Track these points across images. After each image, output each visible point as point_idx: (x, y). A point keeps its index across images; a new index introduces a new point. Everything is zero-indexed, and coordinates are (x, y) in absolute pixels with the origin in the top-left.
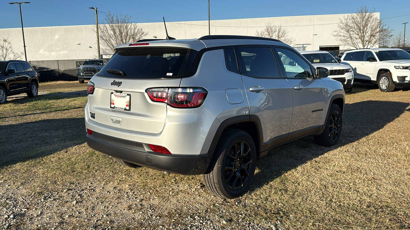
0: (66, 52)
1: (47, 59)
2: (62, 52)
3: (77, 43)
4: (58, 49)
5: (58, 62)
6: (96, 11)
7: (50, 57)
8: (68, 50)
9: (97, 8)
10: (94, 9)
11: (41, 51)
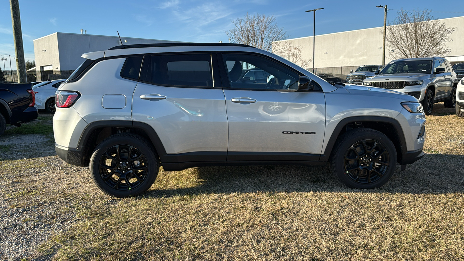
0: (365, 58)
1: (345, 65)
2: (362, 58)
3: (379, 47)
4: (358, 54)
5: (341, 69)
6: (386, 9)
7: (348, 64)
8: (368, 55)
9: (387, 6)
10: (382, 7)
11: (341, 58)
